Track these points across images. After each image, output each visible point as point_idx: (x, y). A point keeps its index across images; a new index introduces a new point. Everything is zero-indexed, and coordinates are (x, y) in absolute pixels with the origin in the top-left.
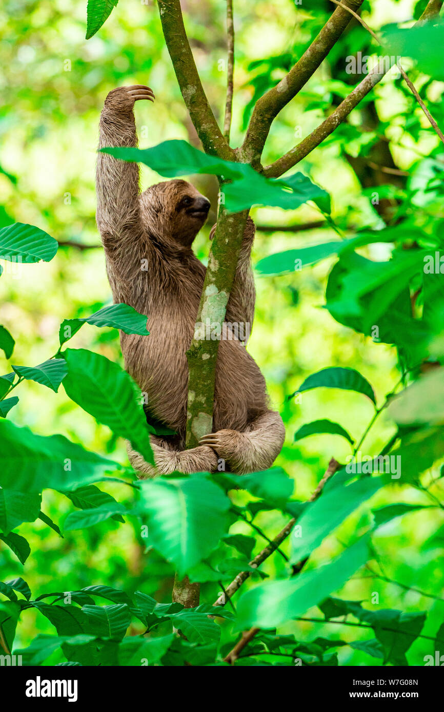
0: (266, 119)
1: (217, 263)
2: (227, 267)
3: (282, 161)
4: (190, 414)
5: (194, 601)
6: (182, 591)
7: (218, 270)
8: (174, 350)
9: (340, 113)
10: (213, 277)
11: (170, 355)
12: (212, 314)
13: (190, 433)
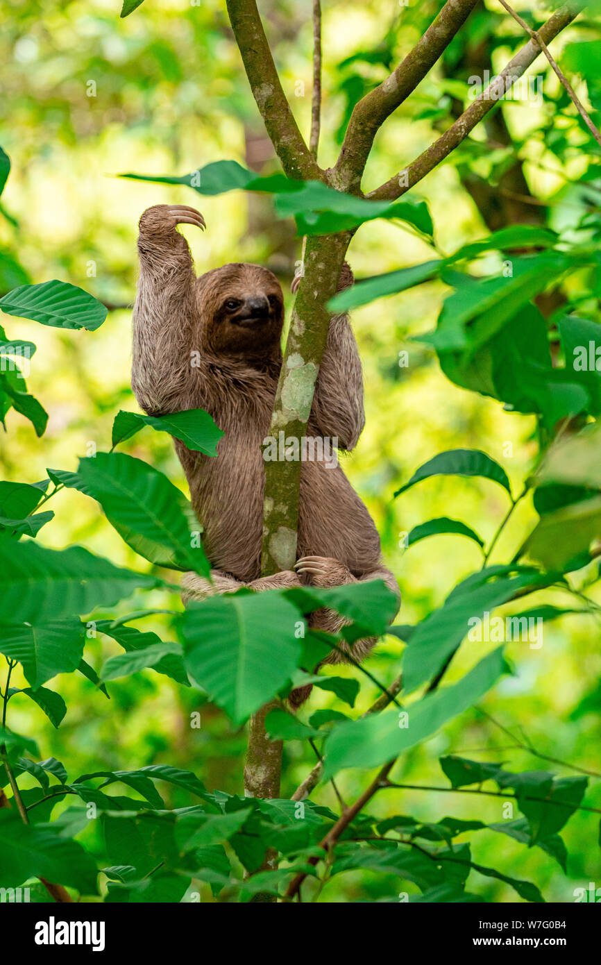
0: (367, 129)
1: (302, 324)
2: (316, 330)
3: (390, 185)
4: (267, 529)
5: (273, 783)
6: (257, 770)
7: (304, 334)
8: (250, 486)
9: (467, 120)
10: (297, 343)
11: (244, 493)
12: (296, 393)
13: (267, 555)
